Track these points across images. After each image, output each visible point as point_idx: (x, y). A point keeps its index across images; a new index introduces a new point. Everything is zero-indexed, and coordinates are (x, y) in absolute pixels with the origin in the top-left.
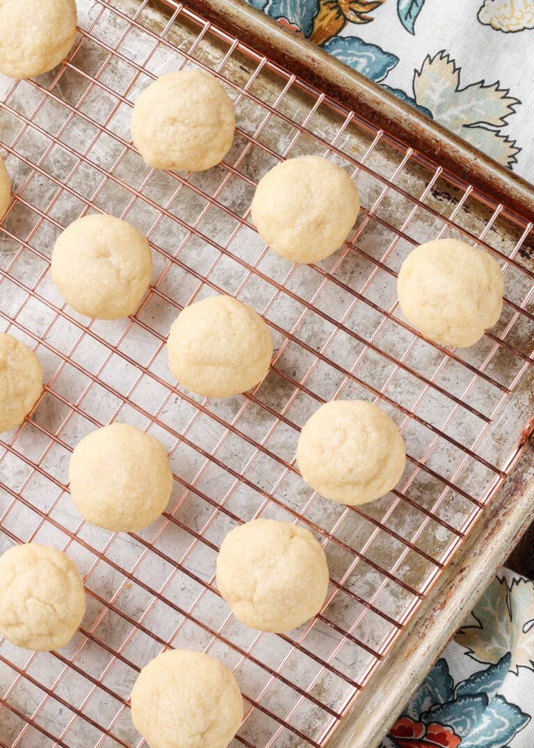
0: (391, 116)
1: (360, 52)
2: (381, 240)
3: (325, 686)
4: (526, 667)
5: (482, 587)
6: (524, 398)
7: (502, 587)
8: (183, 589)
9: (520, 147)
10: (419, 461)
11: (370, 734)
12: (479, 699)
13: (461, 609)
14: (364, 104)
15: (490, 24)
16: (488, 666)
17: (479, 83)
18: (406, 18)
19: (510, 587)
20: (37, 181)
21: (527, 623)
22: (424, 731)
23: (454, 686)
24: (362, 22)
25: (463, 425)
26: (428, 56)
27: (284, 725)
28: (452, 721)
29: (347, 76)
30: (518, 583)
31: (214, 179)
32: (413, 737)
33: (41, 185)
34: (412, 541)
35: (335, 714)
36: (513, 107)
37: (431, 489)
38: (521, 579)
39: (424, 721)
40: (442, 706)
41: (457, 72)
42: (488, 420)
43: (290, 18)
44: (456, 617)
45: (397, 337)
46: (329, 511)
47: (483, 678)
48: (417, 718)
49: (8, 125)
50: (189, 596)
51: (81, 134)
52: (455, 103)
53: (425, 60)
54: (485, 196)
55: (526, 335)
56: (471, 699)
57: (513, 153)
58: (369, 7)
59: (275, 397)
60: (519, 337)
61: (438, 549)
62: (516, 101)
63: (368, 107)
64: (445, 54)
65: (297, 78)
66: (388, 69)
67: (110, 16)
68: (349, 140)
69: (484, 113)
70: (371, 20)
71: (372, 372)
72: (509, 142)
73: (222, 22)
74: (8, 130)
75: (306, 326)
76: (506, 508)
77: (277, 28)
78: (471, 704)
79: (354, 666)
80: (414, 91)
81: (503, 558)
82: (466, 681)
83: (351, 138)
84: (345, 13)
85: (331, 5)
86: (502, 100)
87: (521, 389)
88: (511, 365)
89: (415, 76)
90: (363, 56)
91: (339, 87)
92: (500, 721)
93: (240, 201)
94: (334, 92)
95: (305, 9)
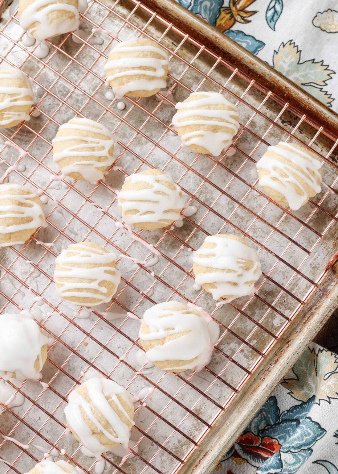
0: (260, 72)
1: (242, 39)
2: (250, 147)
3: (202, 410)
4: (325, 400)
5: (301, 351)
6: (330, 244)
7: (312, 354)
8: (119, 348)
9: (334, 98)
10: (266, 274)
11: (228, 437)
12: (295, 423)
13: (287, 363)
14: (244, 64)
15: (319, 27)
16: (301, 402)
17: (311, 60)
18: (271, 21)
19: (317, 354)
20: (48, 101)
21: (326, 374)
22: (260, 441)
23: (280, 414)
24: (245, 22)
25: (293, 258)
26: (283, 43)
27: (176, 430)
28: (278, 436)
29: (235, 47)
30: (322, 351)
31: (153, 106)
32: (253, 445)
33: (50, 104)
34: (260, 322)
35: (207, 425)
36: (331, 75)
37: (272, 295)
38: (323, 349)
39: (261, 435)
40: (272, 426)
41: (299, 53)
42: (308, 252)
43: (203, 15)
44: (284, 368)
45: (256, 204)
46: (210, 305)
47: (298, 410)
48: (256, 434)
49: (33, 69)
50: (122, 352)
51: (75, 76)
52: (297, 71)
53: (281, 45)
54: (313, 122)
55: (333, 207)
56: (290, 423)
57: (330, 101)
58: (249, 14)
59: (182, 235)
60: (329, 208)
61: (274, 331)
62: (332, 72)
63: (247, 67)
64: (292, 42)
65: (205, 48)
66: (258, 49)
67: (97, 10)
68: (234, 88)
69: (314, 78)
70: (250, 21)
71: (240, 224)
72: (328, 95)
73: (163, 14)
74: (32, 72)
75: (202, 195)
76: (317, 306)
77: (195, 18)
78: (290, 426)
79: (220, 399)
80: (273, 62)
81: (314, 334)
82: (287, 411)
83: (235, 87)
84: (235, 17)
85: (227, 12)
86: (325, 71)
87: (329, 238)
88: (323, 224)
89: (274, 54)
90: (244, 42)
91: (230, 54)
92: (308, 432)
93: (167, 120)
94: (227, 57)
95: (212, 13)
